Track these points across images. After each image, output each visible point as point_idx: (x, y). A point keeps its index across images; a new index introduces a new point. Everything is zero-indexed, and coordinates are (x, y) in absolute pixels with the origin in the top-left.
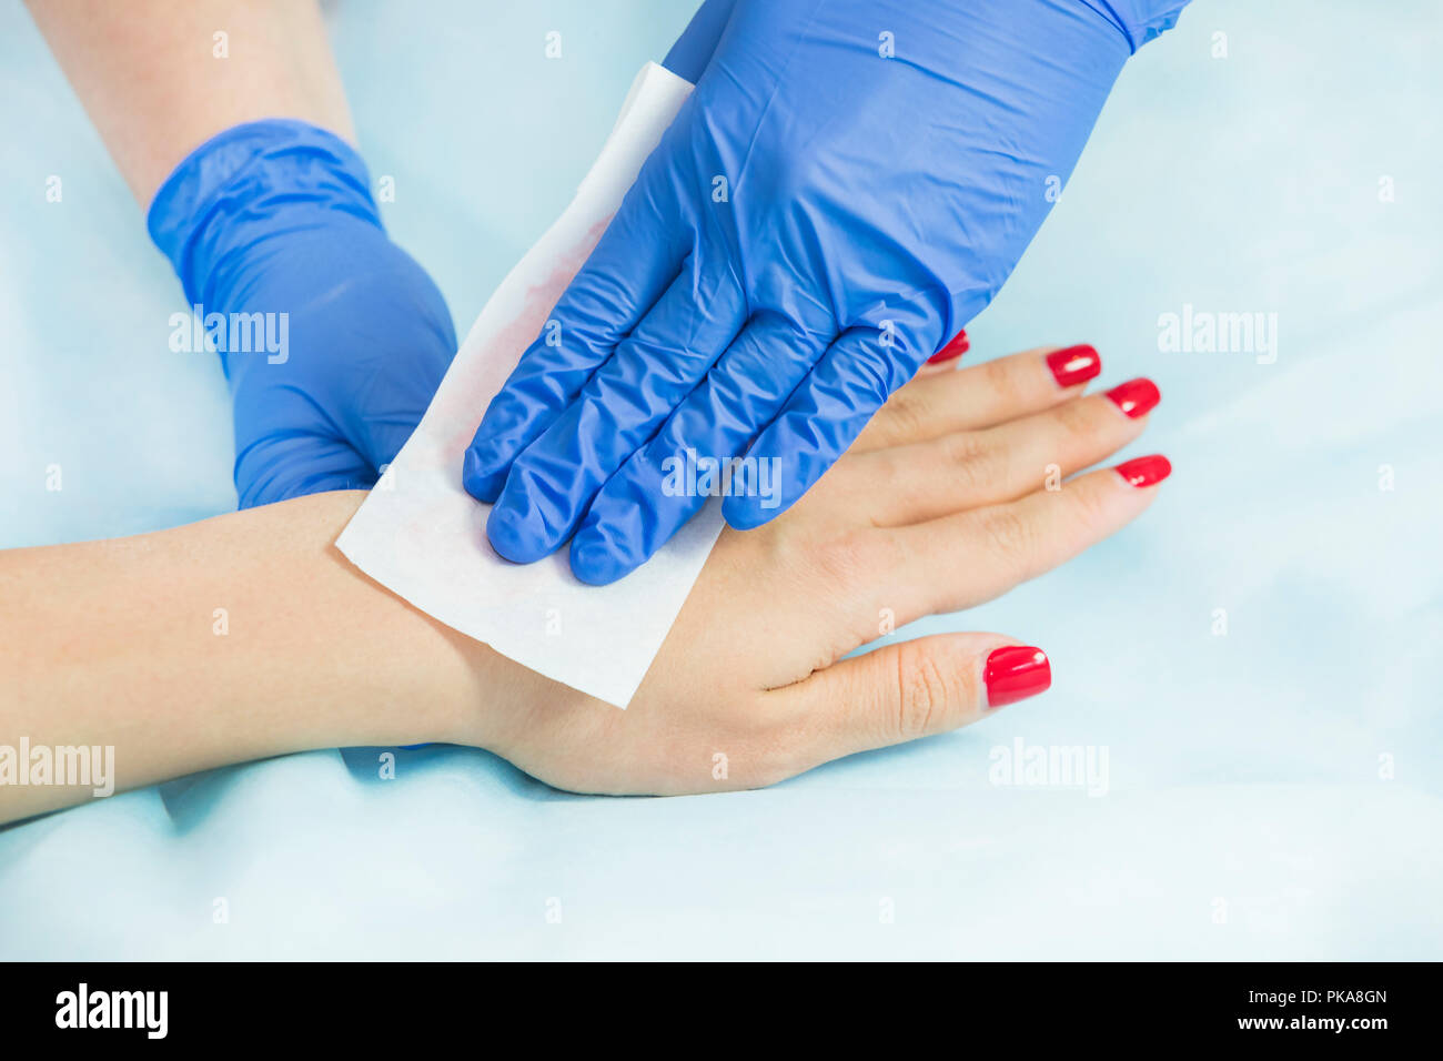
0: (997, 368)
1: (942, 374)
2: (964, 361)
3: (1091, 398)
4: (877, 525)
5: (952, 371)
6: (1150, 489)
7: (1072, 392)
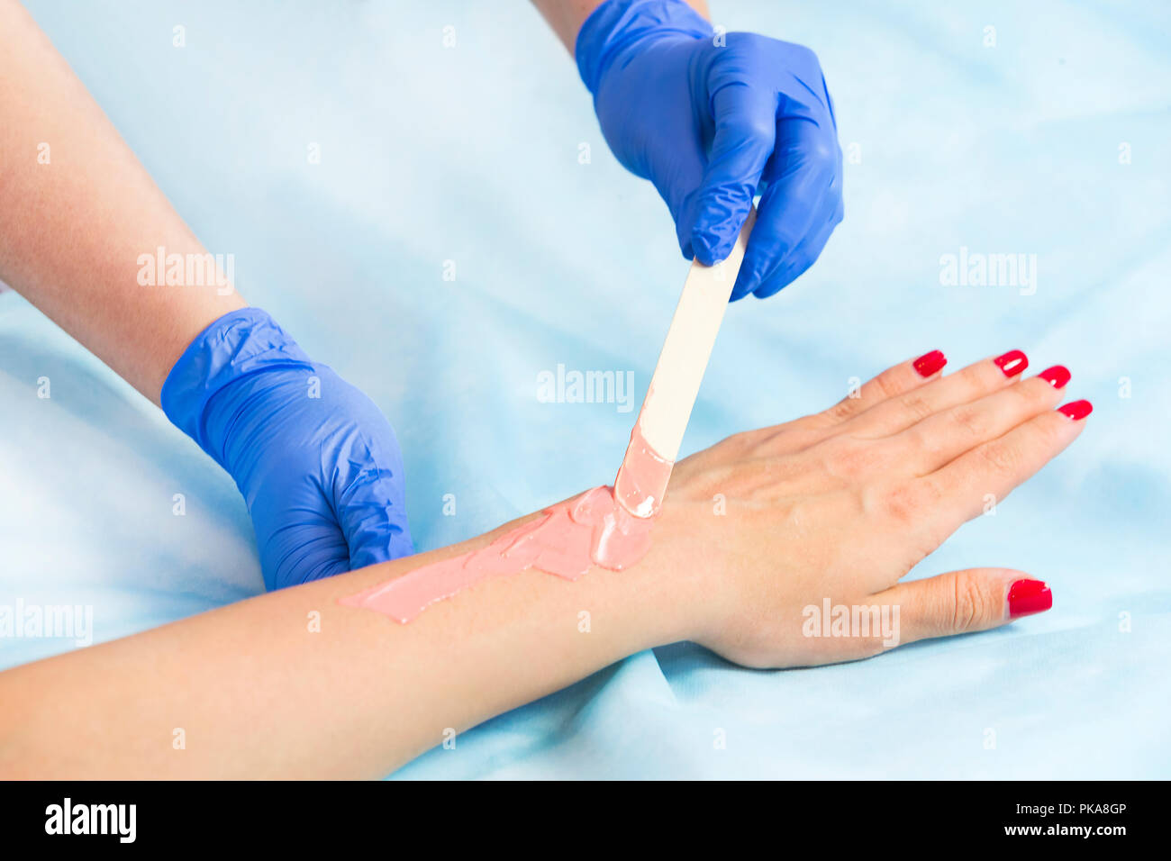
0: (966, 372)
1: (936, 380)
2: (945, 371)
3: (1028, 380)
4: (919, 476)
5: (939, 377)
6: (1082, 421)
7: (1014, 379)
